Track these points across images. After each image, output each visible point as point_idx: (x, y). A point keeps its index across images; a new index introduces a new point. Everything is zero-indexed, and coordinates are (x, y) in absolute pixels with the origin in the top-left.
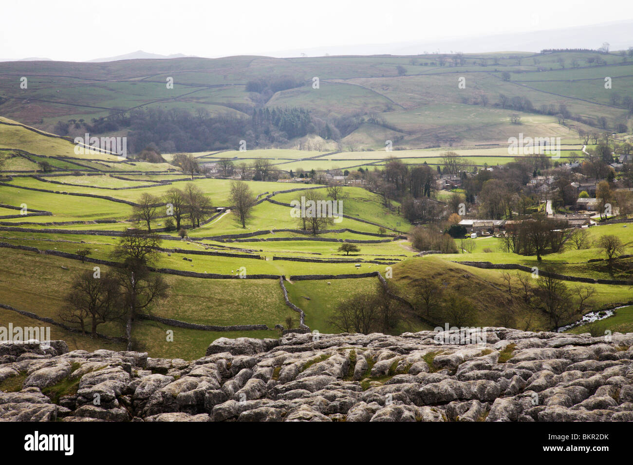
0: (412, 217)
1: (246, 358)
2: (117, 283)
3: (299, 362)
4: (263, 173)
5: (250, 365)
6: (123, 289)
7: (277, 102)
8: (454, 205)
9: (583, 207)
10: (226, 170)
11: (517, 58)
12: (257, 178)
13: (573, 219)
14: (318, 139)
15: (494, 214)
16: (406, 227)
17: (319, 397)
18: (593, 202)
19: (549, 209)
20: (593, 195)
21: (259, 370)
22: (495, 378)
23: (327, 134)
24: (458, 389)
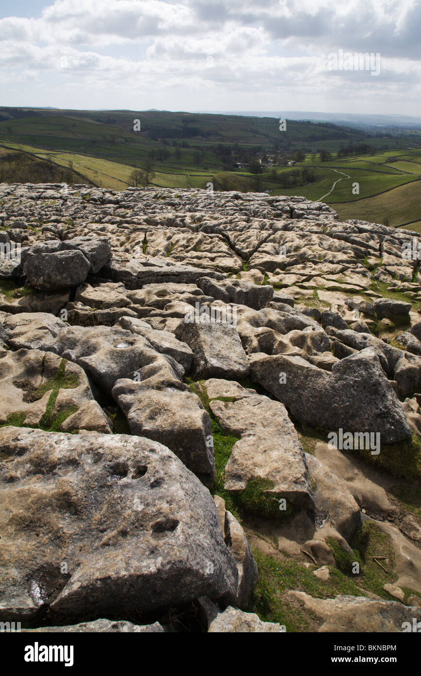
0: (224, 161)
1: (132, 192)
2: (143, 173)
3: (144, 194)
4: (185, 145)
5: (132, 194)
6: (144, 175)
7: (190, 126)
8: (236, 158)
9: (269, 162)
10: (175, 144)
11: (256, 119)
12: (183, 147)
13: (266, 165)
14: (200, 137)
15: (246, 162)
16: (222, 164)
17: (145, 203)
18: (272, 160)
19: (260, 161)
20: (272, 159)
21: (134, 195)
22: (189, 200)
23: (203, 136)
24: (179, 203)
